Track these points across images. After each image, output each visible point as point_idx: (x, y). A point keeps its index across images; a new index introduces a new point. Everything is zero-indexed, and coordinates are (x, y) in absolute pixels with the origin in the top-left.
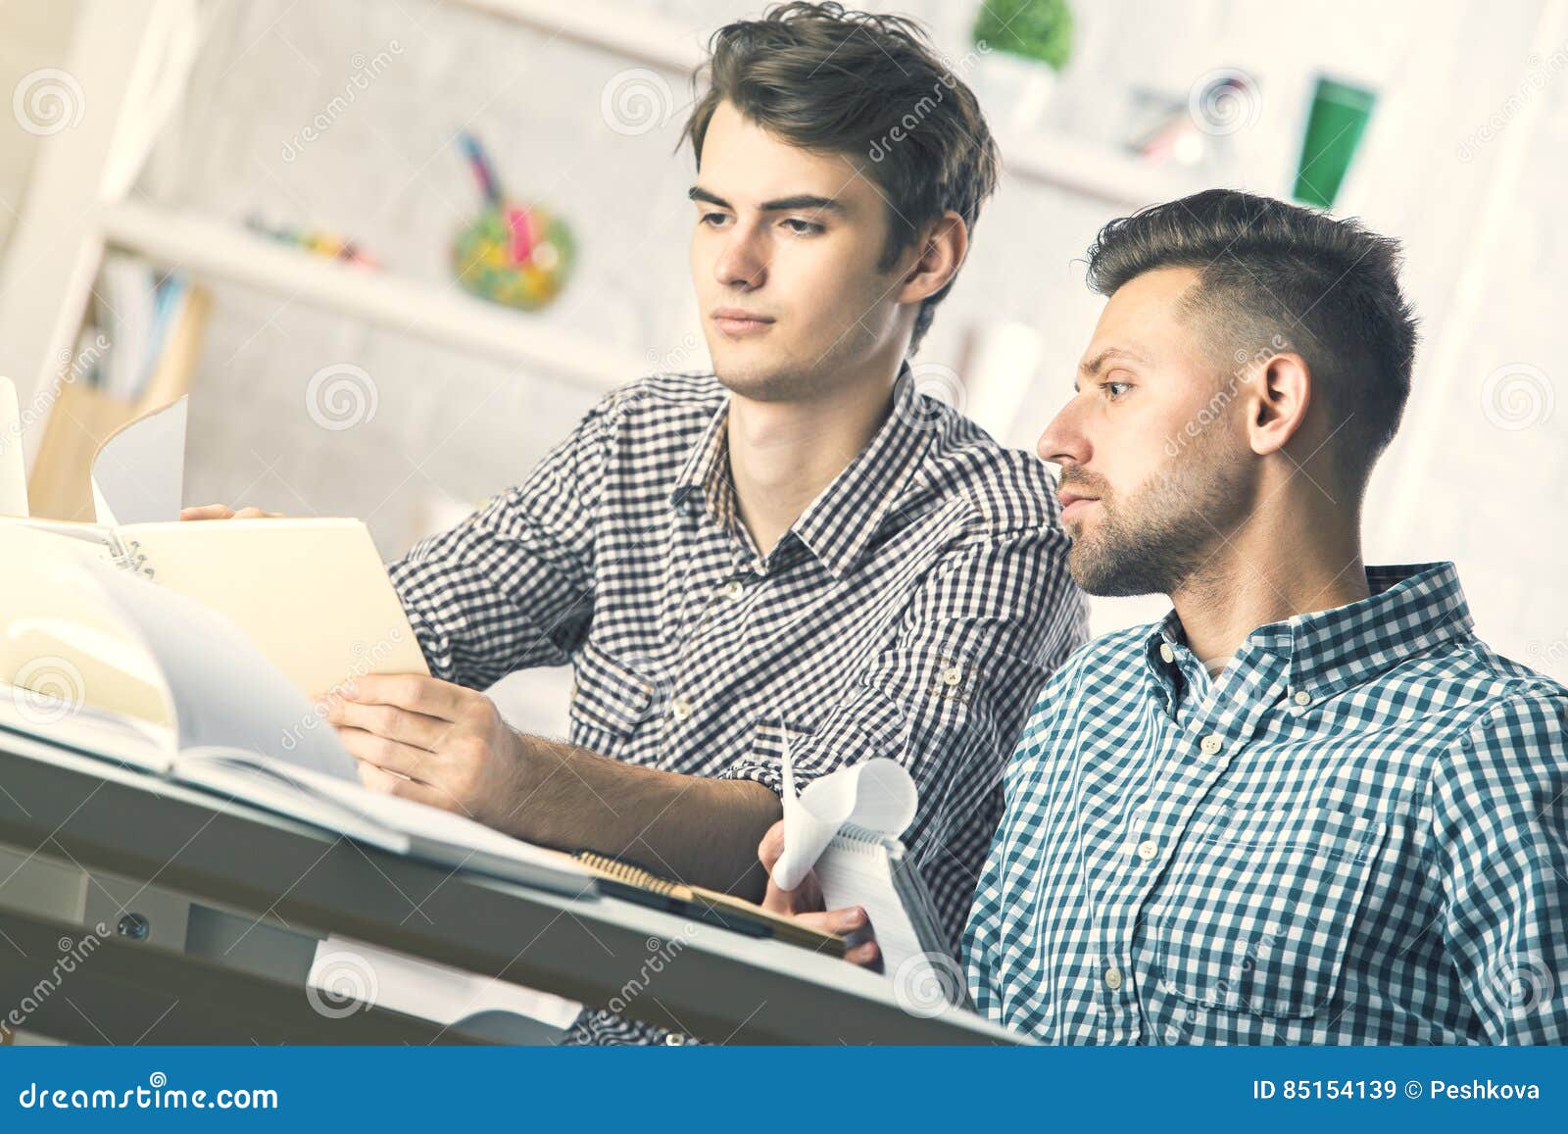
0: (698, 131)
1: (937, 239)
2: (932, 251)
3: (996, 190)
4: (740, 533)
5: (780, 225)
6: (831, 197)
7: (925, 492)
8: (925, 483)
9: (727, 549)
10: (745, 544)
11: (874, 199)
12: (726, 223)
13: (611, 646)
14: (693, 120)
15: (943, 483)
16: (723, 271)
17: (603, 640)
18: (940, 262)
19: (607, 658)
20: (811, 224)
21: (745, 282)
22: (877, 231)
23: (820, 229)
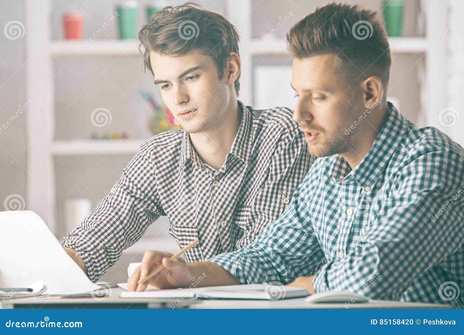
0: (148, 64)
1: (231, 62)
2: (231, 66)
3: (240, 38)
4: (207, 167)
5: (186, 80)
6: (197, 66)
7: (258, 128)
8: (256, 126)
9: (206, 173)
10: (210, 169)
11: (209, 61)
12: (169, 85)
13: (179, 223)
14: (145, 62)
15: (261, 123)
16: (176, 101)
17: (177, 223)
18: (235, 69)
19: (180, 227)
20: (195, 76)
21: (184, 102)
22: (213, 69)
23: (198, 76)
